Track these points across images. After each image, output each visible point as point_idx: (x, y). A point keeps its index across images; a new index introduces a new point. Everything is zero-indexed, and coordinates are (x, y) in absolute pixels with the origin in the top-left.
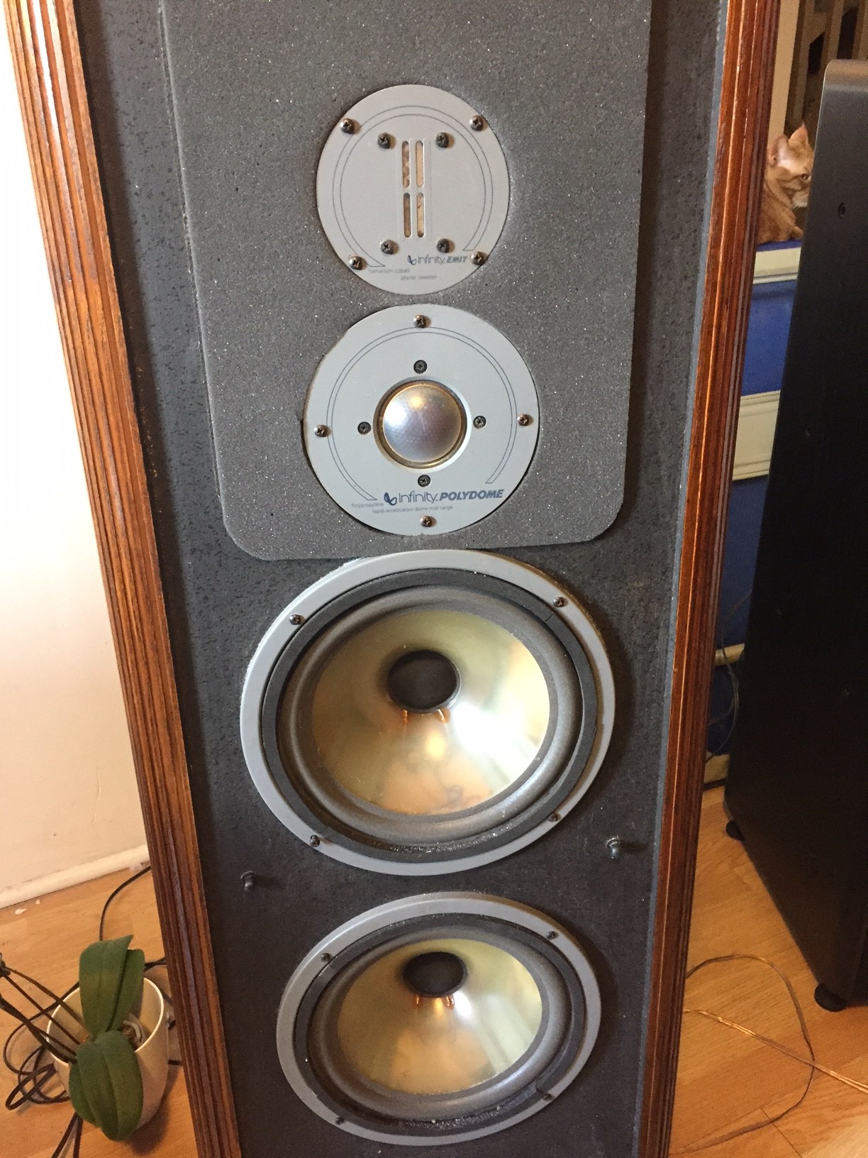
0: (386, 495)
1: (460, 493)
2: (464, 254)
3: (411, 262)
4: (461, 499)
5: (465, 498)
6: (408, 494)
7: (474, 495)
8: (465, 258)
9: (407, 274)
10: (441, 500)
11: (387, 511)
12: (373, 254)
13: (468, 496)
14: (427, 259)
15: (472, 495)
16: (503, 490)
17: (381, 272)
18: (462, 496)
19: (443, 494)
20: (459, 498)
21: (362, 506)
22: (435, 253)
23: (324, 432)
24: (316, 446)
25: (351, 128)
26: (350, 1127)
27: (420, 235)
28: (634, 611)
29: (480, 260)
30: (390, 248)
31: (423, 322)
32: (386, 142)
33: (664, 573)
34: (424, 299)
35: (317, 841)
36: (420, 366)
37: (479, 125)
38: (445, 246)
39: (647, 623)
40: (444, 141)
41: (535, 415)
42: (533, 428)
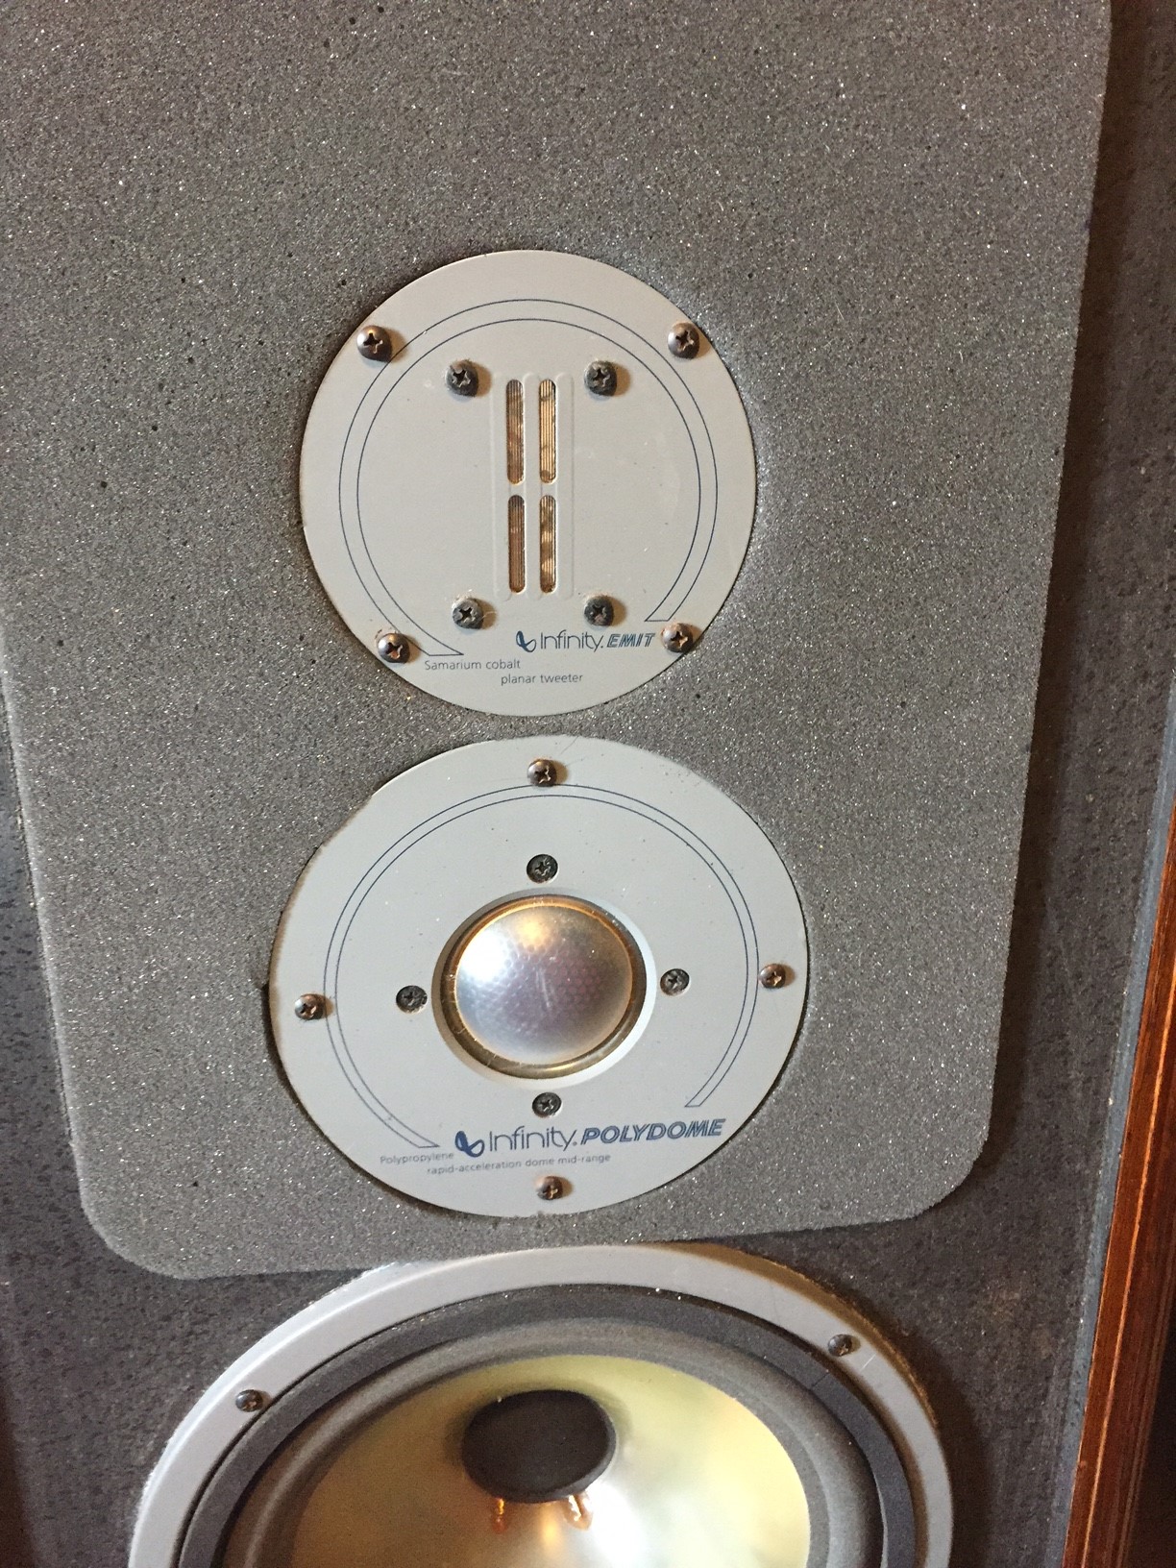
0: (461, 1136)
1: (626, 1129)
2: (649, 628)
3: (523, 645)
4: (630, 1139)
5: (637, 1138)
6: (510, 1133)
7: (658, 1131)
8: (650, 636)
9: (514, 672)
10: (584, 1142)
11: (462, 1169)
12: (436, 629)
13: (645, 1134)
14: (562, 640)
15: (654, 1132)
16: (723, 1120)
17: (454, 666)
18: (631, 1134)
19: (587, 1131)
20: (624, 1138)
21: (404, 1160)
22: (580, 625)
23: (317, 1008)
24: (296, 1038)
25: (383, 349)
27: (547, 585)
28: (998, 1347)
29: (685, 641)
30: (475, 616)
31: (549, 775)
32: (468, 381)
33: (1066, 1272)
34: (554, 725)
36: (541, 867)
37: (690, 345)
38: (604, 611)
39: (1025, 1368)
40: (607, 381)
41: (799, 967)
42: (796, 990)
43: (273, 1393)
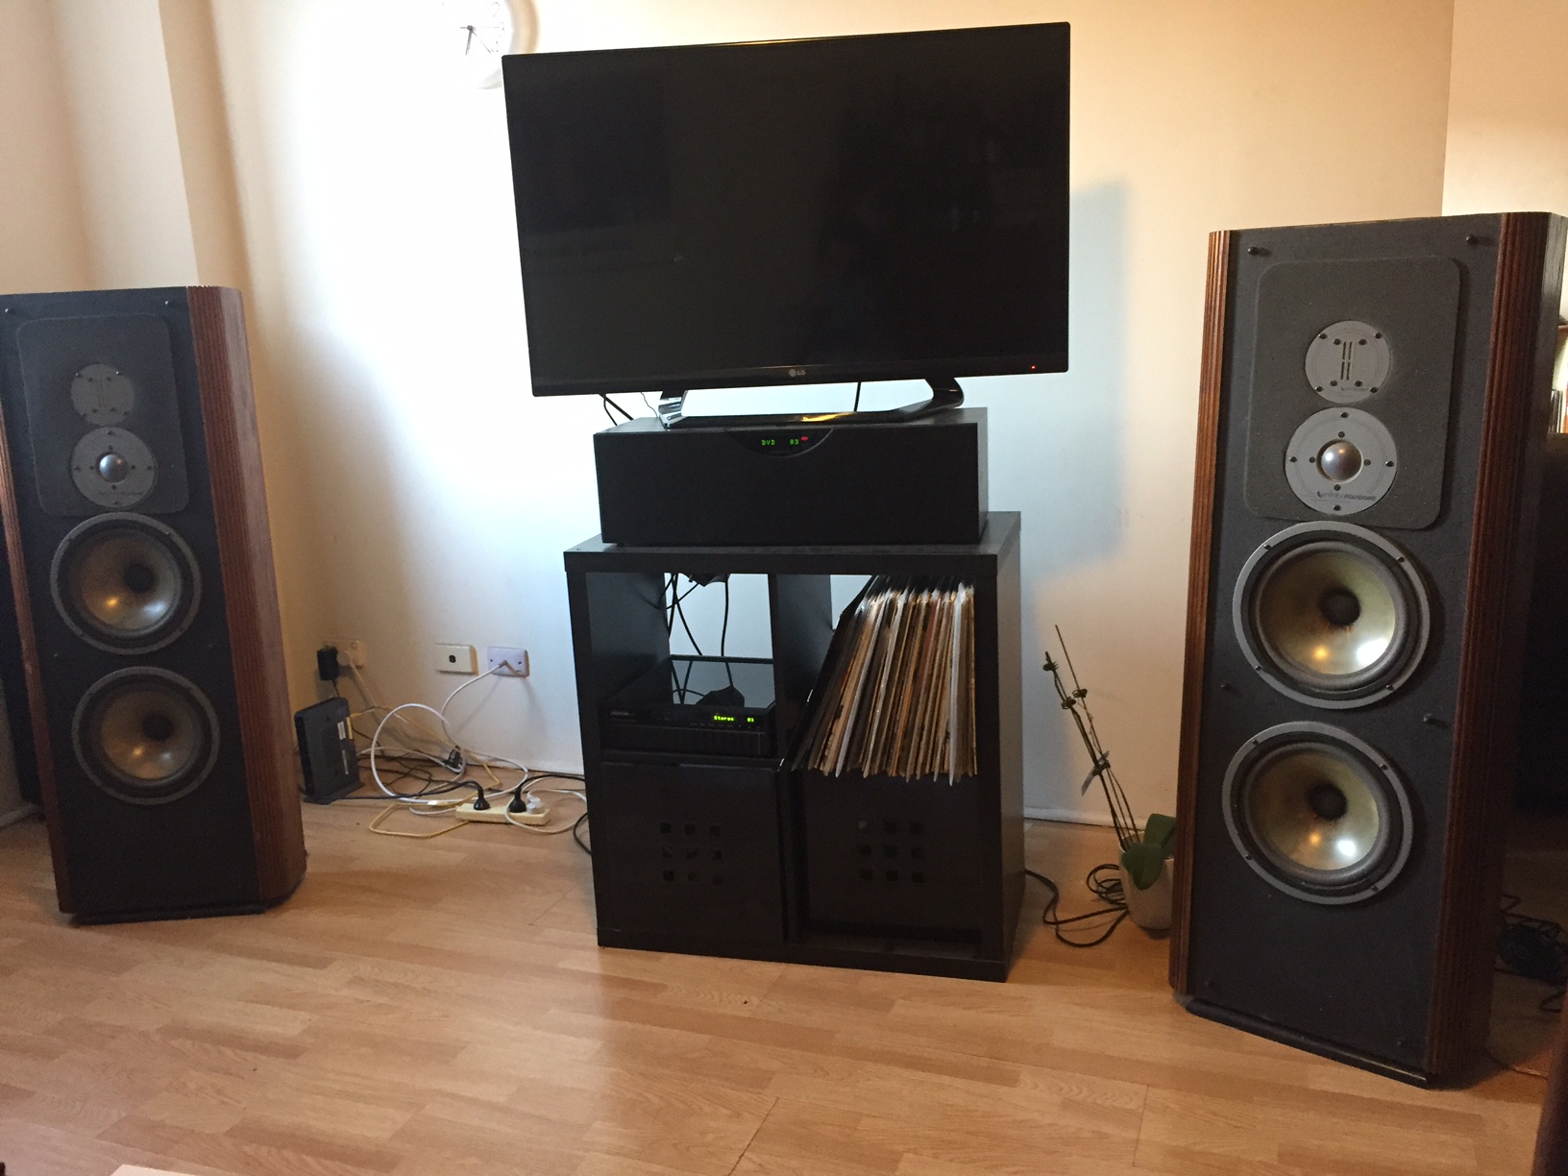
0: (1318, 493)
1: (1354, 496)
2: (1367, 387)
3: (1343, 390)
4: (1354, 499)
5: (1356, 499)
6: (1329, 493)
7: (1364, 497)
8: (1367, 389)
9: (1340, 395)
10: (1344, 498)
11: (1317, 500)
12: (1326, 385)
13: (1358, 498)
14: (1350, 389)
15: (1360, 497)
16: (1376, 497)
17: (1329, 393)
19: (1346, 495)
21: (1307, 497)
22: (1353, 386)
24: (1289, 465)
25: (1323, 337)
26: (1253, 864)
27: (1348, 378)
28: (1446, 574)
29: (1374, 390)
30: (1334, 384)
31: (1344, 415)
32: (1337, 342)
34: (1347, 406)
35: (1259, 668)
36: (1342, 435)
37: (1378, 336)
38: (1359, 384)
40: (1363, 342)
41: (1395, 462)
42: (1393, 470)
43: (1272, 546)
